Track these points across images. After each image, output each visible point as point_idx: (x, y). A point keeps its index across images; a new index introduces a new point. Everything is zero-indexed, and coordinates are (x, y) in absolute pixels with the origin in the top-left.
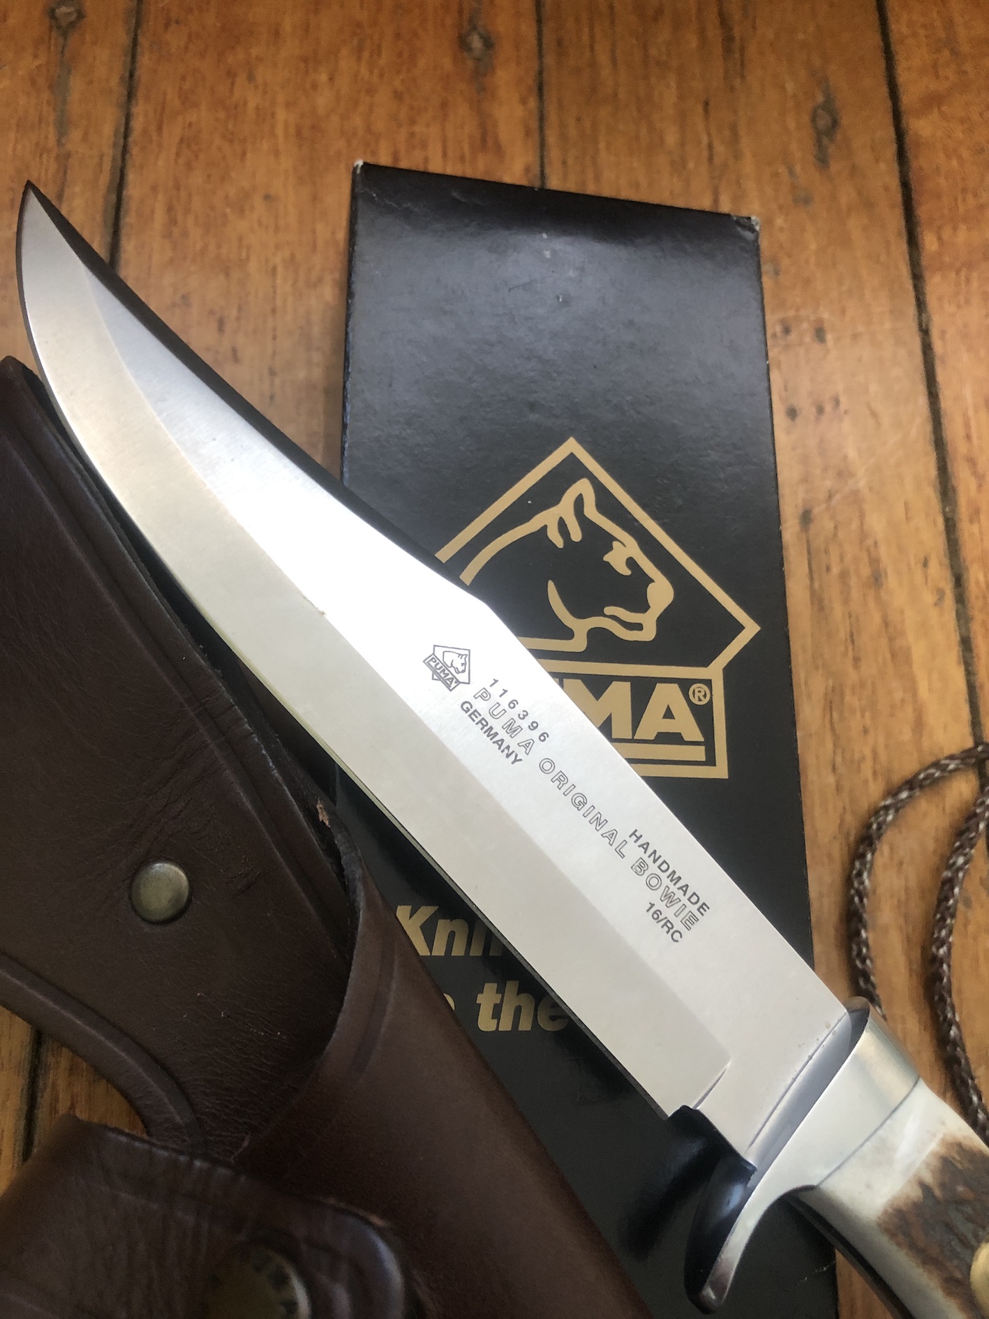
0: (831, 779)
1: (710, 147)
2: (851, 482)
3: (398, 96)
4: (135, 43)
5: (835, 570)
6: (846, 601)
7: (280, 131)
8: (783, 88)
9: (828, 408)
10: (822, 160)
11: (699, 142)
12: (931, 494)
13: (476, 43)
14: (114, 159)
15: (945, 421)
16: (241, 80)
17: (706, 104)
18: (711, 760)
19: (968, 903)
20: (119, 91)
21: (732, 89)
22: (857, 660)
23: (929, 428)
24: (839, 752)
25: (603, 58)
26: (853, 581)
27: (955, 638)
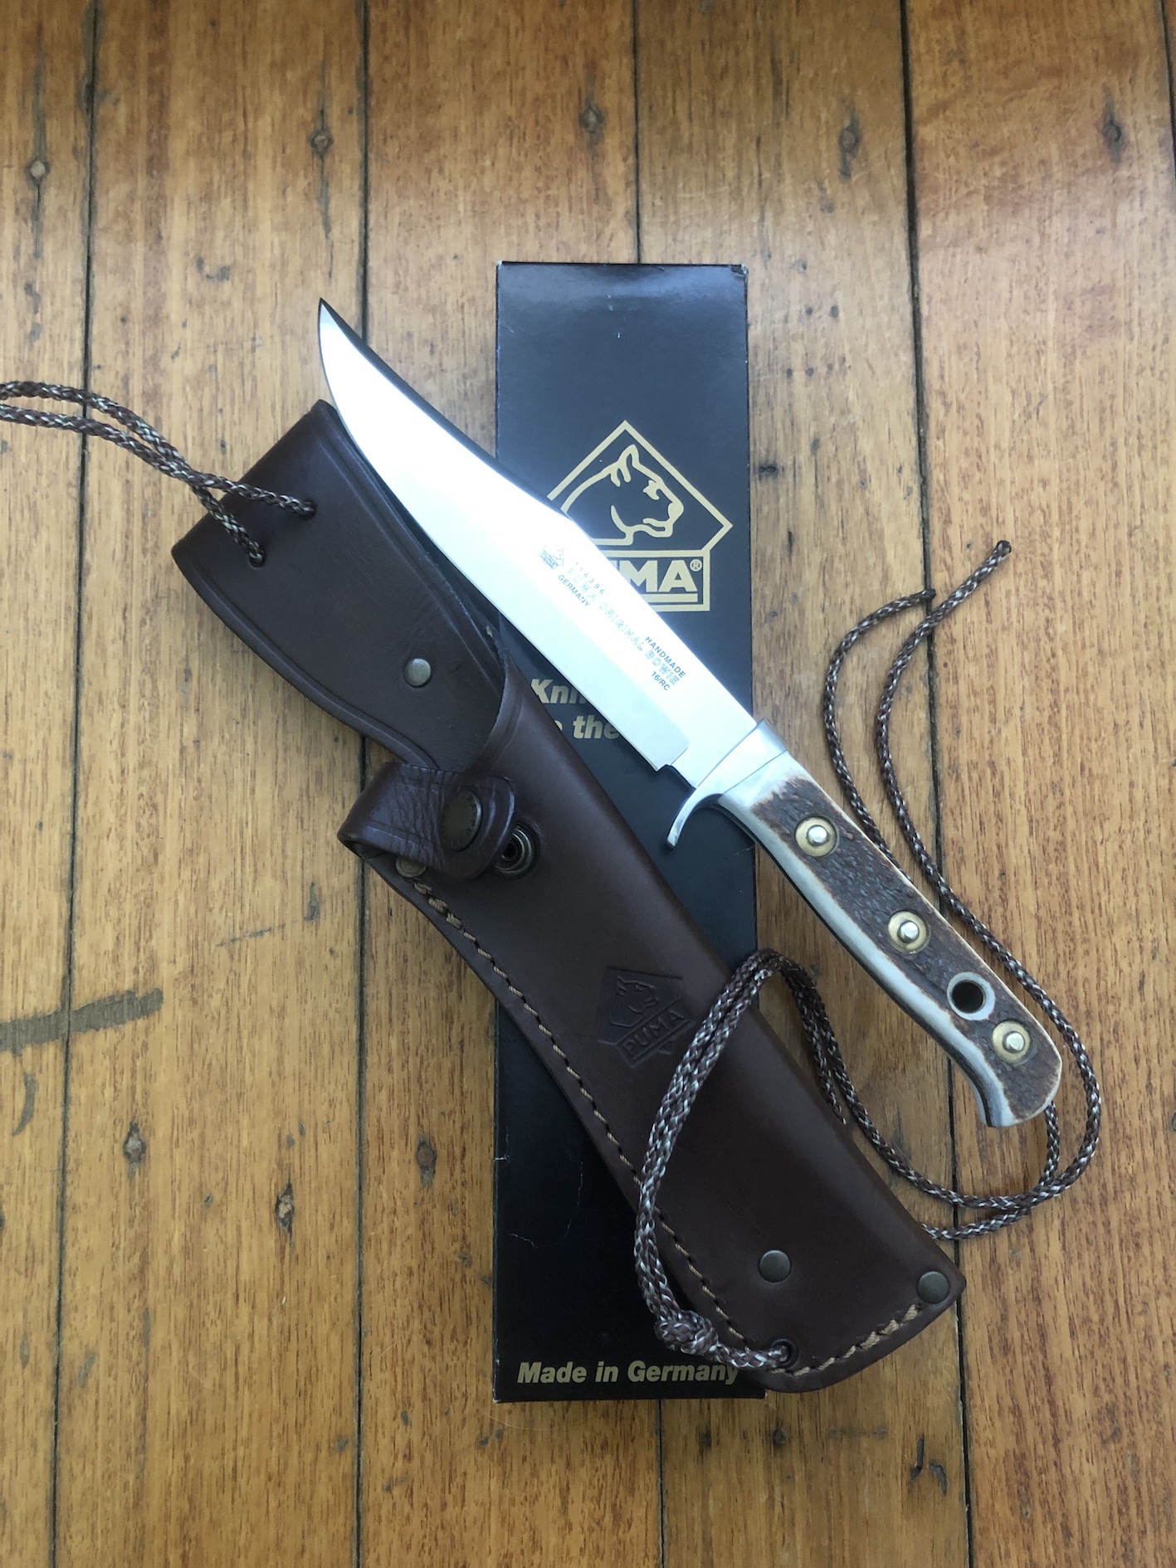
0: (821, 617)
1: (760, 175)
2: (850, 417)
3: (538, 169)
4: (366, 157)
5: (834, 480)
6: (840, 500)
7: (461, 207)
8: (819, 119)
9: (836, 367)
10: (846, 173)
11: (752, 173)
12: (909, 422)
13: (592, 119)
14: (360, 244)
15: (925, 367)
16: (435, 174)
17: (759, 141)
18: (700, 601)
19: (909, 690)
20: (358, 195)
21: (778, 125)
22: (844, 539)
23: (912, 371)
24: (827, 599)
25: (682, 115)
26: (846, 487)
27: (917, 520)
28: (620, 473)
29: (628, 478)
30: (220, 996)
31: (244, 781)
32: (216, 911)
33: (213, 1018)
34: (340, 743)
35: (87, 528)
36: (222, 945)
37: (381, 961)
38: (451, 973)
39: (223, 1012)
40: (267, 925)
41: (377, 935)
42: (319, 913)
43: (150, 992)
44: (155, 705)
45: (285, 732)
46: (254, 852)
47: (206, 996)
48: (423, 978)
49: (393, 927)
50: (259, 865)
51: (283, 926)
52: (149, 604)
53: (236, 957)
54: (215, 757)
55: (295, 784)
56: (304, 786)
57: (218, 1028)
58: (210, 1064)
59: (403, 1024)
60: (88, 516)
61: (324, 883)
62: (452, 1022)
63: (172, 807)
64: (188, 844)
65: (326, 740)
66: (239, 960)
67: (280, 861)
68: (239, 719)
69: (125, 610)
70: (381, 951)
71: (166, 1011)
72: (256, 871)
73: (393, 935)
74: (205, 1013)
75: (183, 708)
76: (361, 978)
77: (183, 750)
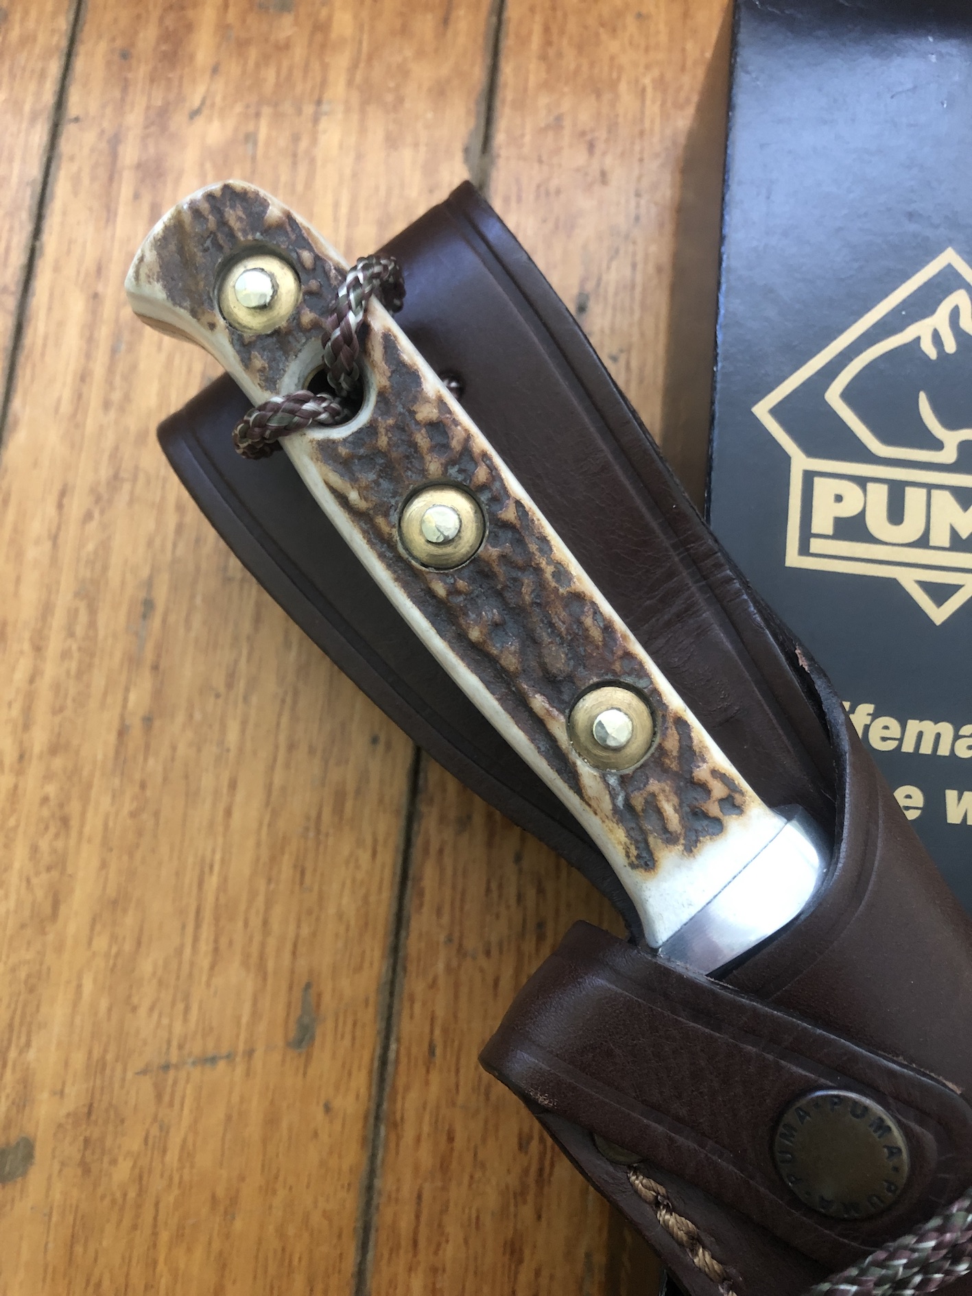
28: (937, 338)
29: (950, 346)
30: (130, 1163)
31: (216, 793)
32: (143, 1011)
33: (114, 1202)
34: (381, 747)
35: (22, 359)
36: (144, 1072)
37: (409, 1133)
38: (526, 1172)
39: (132, 1194)
40: (224, 1050)
41: (407, 1088)
42: (312, 1038)
43: (13, 1142)
44: (89, 652)
45: (294, 718)
46: (217, 919)
47: (106, 1159)
48: (478, 1175)
49: (435, 1077)
50: (223, 941)
51: (250, 1053)
52: (102, 490)
53: (166, 1098)
54: (174, 748)
55: (300, 803)
56: (314, 814)
57: (120, 1222)
58: (99, 1285)
59: (436, 1253)
60: (28, 339)
61: (327, 988)
62: (520, 1261)
63: (93, 824)
64: (111, 891)
65: (359, 741)
66: (171, 1104)
67: (257, 938)
68: (222, 689)
69: (63, 493)
70: (410, 1116)
71: (36, 1177)
72: (216, 950)
73: (434, 1089)
74: (100, 1190)
75: (133, 661)
76: (373, 1157)
77: (122, 732)
